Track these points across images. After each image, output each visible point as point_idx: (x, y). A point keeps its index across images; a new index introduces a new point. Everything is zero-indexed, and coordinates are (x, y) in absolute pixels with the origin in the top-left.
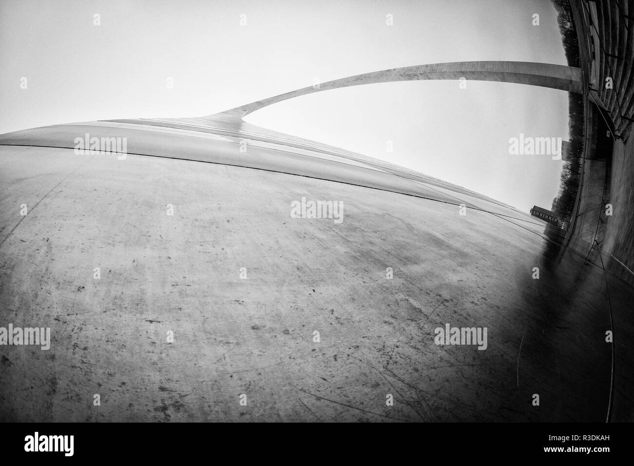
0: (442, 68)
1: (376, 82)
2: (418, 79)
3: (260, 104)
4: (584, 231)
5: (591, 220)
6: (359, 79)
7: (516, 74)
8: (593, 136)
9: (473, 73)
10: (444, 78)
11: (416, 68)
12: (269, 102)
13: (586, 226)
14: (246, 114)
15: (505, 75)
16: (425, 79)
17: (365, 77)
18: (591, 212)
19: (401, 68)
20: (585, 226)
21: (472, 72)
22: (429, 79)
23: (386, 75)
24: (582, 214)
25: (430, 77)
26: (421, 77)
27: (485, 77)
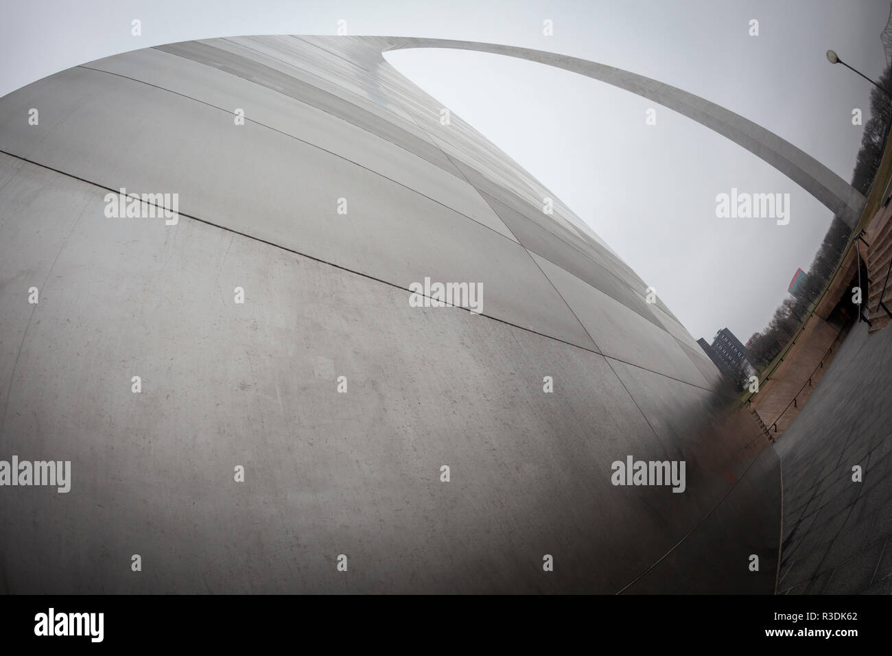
4: (767, 403)
5: (783, 394)
8: (837, 292)
18: (789, 385)
20: (772, 397)
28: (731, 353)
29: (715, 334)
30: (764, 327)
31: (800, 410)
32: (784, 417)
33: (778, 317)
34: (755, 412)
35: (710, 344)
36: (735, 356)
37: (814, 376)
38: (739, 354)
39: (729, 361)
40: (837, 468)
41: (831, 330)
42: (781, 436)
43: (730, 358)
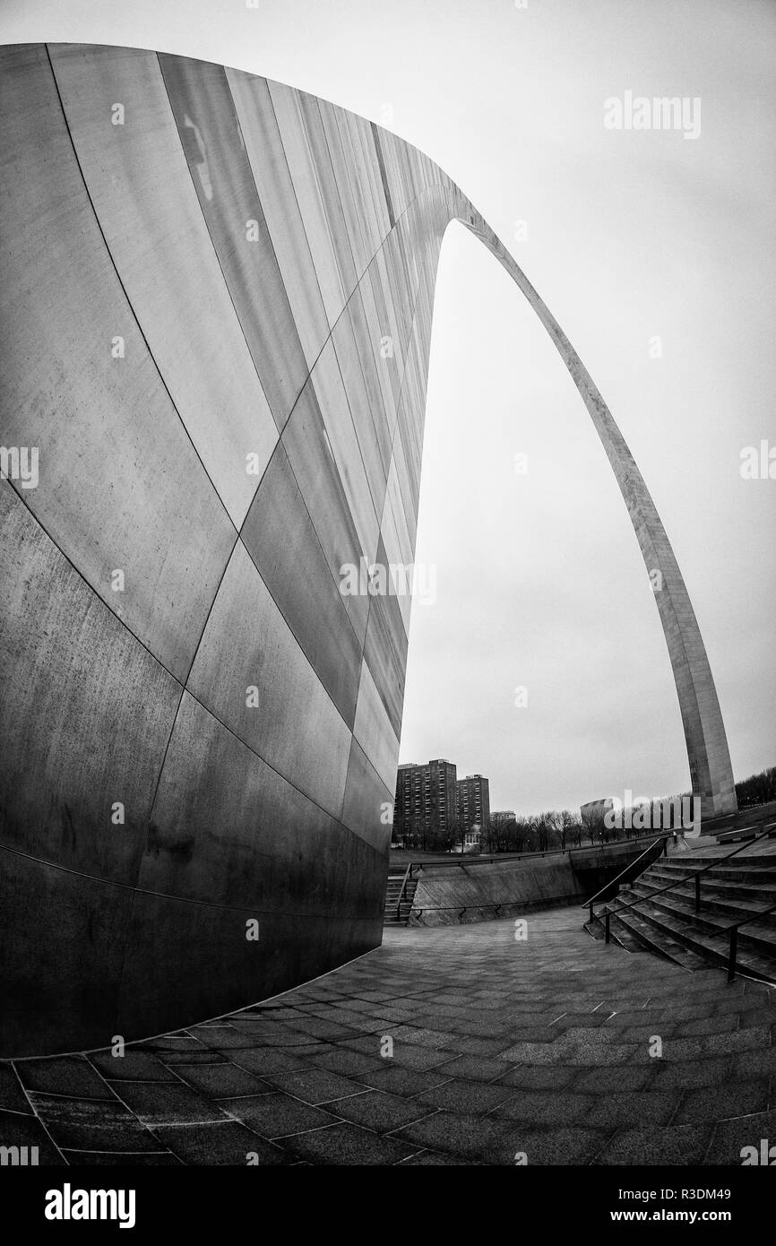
0: (662, 549)
1: (601, 434)
2: (629, 510)
3: (495, 244)
4: (437, 885)
5: (460, 892)
6: (598, 403)
7: (691, 686)
8: (610, 858)
9: (671, 607)
10: (645, 556)
11: (648, 502)
12: (504, 258)
13: (447, 886)
14: (467, 226)
15: (686, 666)
16: (633, 522)
17: (604, 413)
18: (475, 890)
19: (639, 472)
20: (447, 884)
21: (672, 604)
22: (637, 529)
23: (619, 451)
24: (467, 873)
25: (641, 529)
26: (635, 513)
27: (670, 631)
28: (472, 806)
29: (471, 774)
30: (522, 816)
31: (461, 923)
32: (439, 914)
33: (545, 820)
34: (417, 881)
35: (458, 778)
36: (472, 812)
37: (509, 906)
38: (478, 815)
39: (462, 811)
40: (376, 1003)
41: (569, 883)
42: (418, 926)
43: (466, 810)
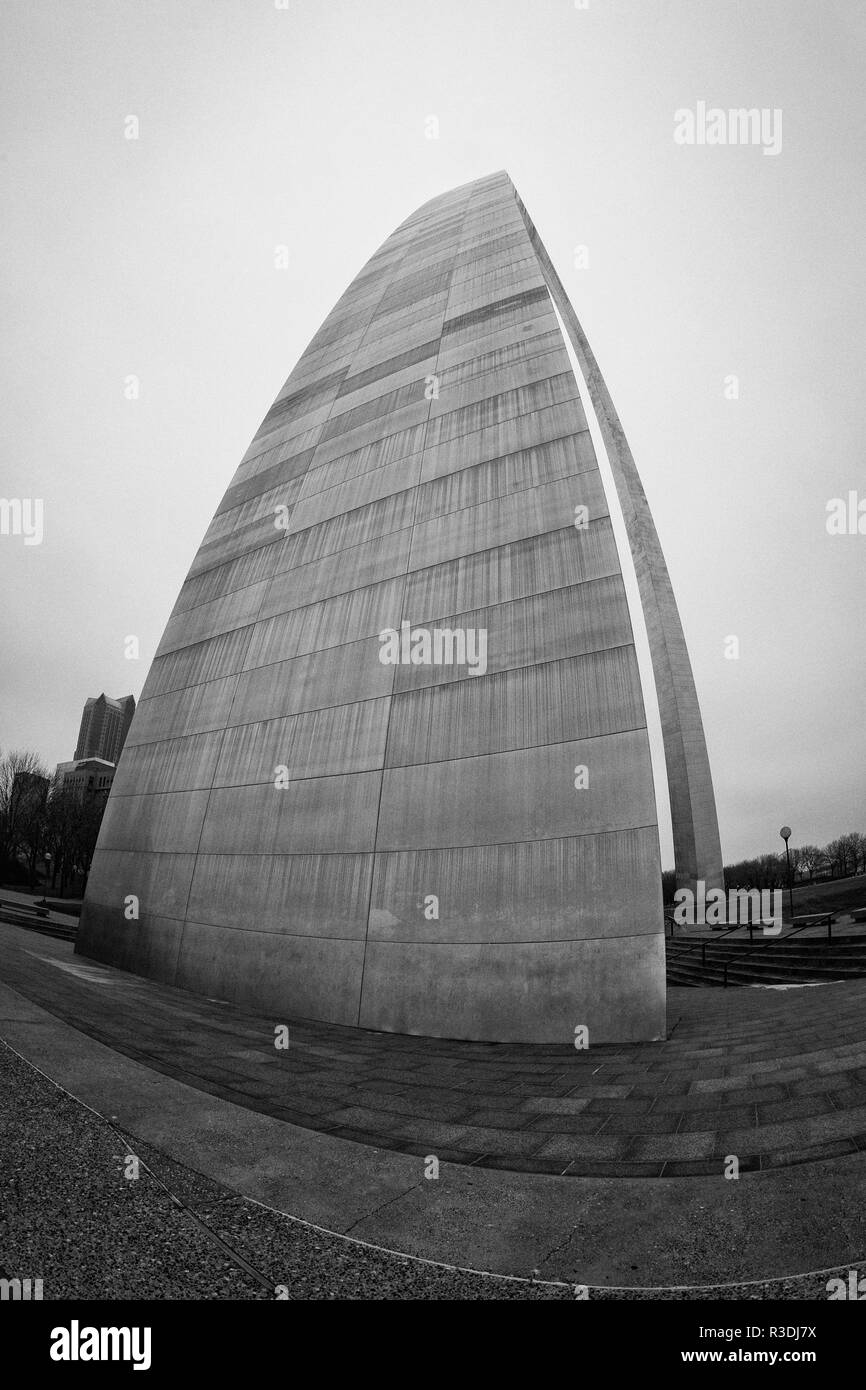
0: (665, 602)
2: (633, 553)
6: (614, 429)
7: (682, 756)
9: (668, 667)
10: (645, 607)
11: (655, 548)
15: (676, 735)
16: (636, 568)
17: (620, 441)
19: (650, 514)
22: (638, 576)
23: (631, 487)
25: (642, 576)
26: (640, 558)
